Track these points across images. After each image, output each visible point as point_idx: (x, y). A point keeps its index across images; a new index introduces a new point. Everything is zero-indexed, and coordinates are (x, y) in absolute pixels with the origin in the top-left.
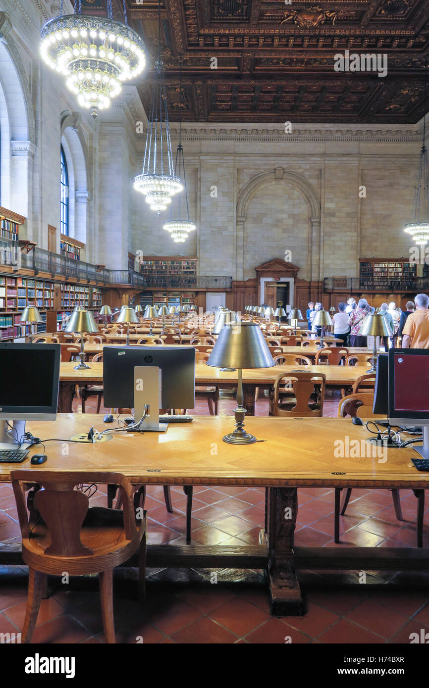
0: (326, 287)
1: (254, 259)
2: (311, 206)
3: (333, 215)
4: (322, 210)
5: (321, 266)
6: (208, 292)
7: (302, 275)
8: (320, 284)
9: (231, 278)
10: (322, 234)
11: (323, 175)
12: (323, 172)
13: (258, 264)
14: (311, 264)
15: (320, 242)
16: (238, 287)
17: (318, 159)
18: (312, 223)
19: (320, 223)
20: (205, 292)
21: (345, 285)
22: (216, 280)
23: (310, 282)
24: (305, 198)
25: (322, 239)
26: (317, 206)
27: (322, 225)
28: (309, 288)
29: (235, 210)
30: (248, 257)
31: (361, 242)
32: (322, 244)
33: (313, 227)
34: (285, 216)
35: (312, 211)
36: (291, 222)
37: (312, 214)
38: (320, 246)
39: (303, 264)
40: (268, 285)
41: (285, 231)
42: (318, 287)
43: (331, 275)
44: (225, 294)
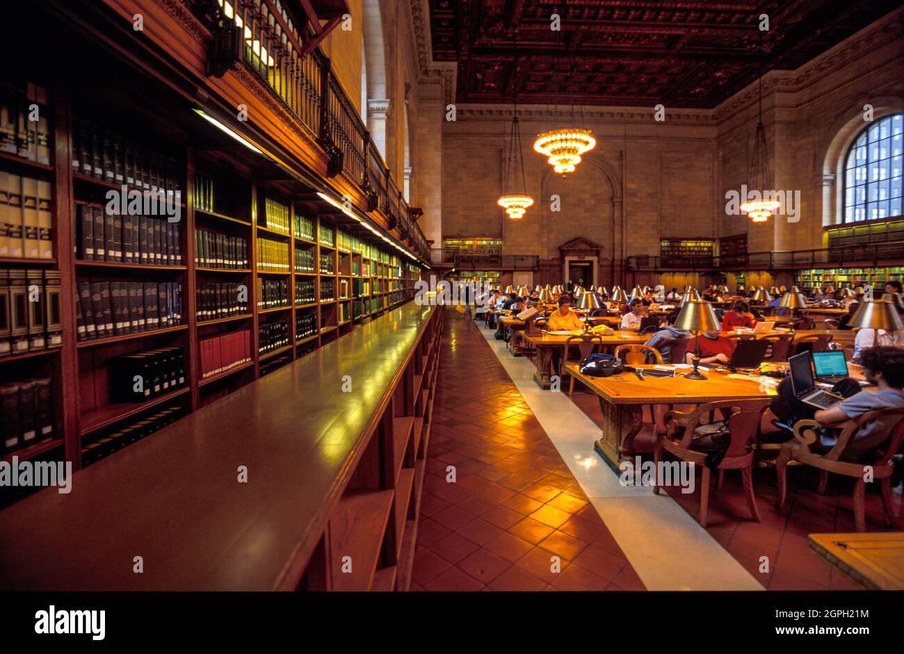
0: (630, 265)
1: (557, 239)
2: (612, 187)
3: (635, 195)
4: (624, 191)
5: (624, 245)
6: (516, 271)
7: (605, 254)
8: (624, 263)
9: (538, 257)
10: (624, 214)
11: (624, 157)
12: (624, 153)
13: (562, 243)
14: (614, 244)
15: (622, 221)
16: (544, 266)
17: (619, 141)
18: (613, 203)
19: (622, 203)
20: (511, 272)
21: (647, 264)
22: (522, 259)
23: (613, 261)
24: (606, 179)
25: (624, 219)
26: (618, 187)
27: (624, 205)
28: (612, 266)
29: (540, 190)
30: (552, 236)
31: (661, 222)
32: (624, 224)
33: (615, 207)
34: (587, 196)
35: (613, 191)
36: (593, 202)
37: (613, 194)
38: (622, 226)
39: (606, 243)
40: (572, 264)
41: (587, 210)
42: (621, 266)
43: (633, 254)
44: (532, 273)
